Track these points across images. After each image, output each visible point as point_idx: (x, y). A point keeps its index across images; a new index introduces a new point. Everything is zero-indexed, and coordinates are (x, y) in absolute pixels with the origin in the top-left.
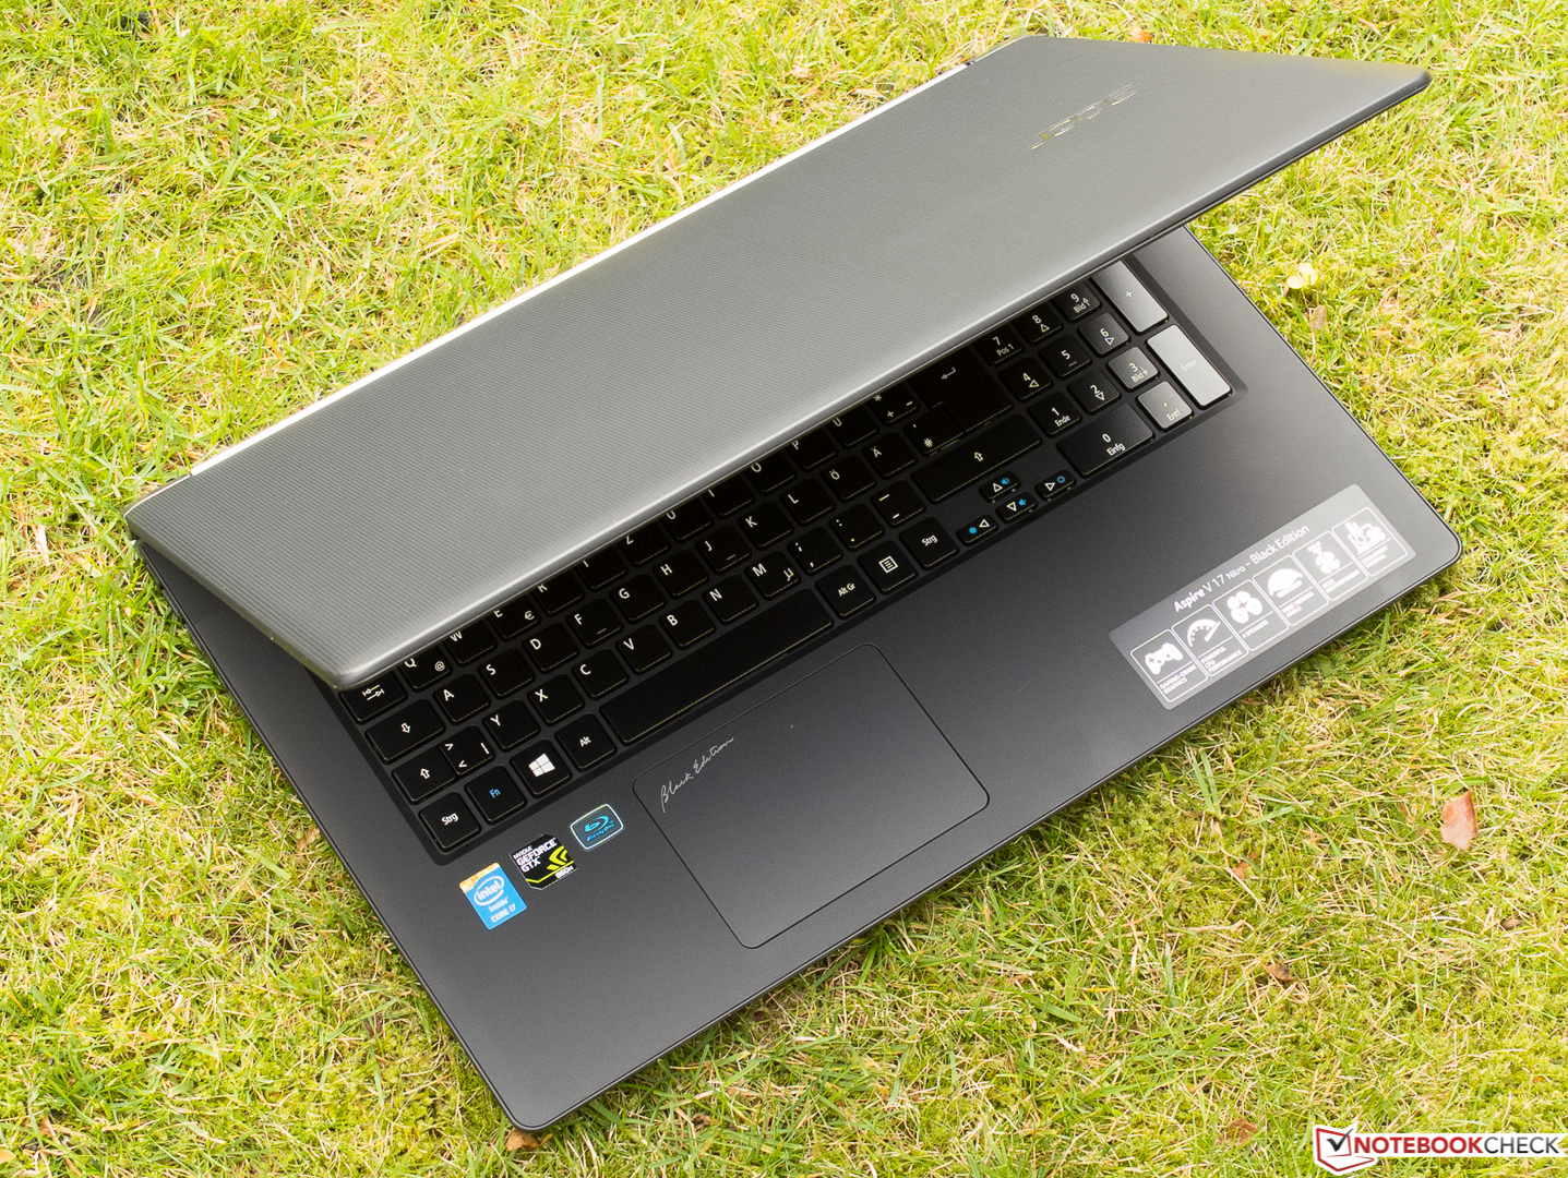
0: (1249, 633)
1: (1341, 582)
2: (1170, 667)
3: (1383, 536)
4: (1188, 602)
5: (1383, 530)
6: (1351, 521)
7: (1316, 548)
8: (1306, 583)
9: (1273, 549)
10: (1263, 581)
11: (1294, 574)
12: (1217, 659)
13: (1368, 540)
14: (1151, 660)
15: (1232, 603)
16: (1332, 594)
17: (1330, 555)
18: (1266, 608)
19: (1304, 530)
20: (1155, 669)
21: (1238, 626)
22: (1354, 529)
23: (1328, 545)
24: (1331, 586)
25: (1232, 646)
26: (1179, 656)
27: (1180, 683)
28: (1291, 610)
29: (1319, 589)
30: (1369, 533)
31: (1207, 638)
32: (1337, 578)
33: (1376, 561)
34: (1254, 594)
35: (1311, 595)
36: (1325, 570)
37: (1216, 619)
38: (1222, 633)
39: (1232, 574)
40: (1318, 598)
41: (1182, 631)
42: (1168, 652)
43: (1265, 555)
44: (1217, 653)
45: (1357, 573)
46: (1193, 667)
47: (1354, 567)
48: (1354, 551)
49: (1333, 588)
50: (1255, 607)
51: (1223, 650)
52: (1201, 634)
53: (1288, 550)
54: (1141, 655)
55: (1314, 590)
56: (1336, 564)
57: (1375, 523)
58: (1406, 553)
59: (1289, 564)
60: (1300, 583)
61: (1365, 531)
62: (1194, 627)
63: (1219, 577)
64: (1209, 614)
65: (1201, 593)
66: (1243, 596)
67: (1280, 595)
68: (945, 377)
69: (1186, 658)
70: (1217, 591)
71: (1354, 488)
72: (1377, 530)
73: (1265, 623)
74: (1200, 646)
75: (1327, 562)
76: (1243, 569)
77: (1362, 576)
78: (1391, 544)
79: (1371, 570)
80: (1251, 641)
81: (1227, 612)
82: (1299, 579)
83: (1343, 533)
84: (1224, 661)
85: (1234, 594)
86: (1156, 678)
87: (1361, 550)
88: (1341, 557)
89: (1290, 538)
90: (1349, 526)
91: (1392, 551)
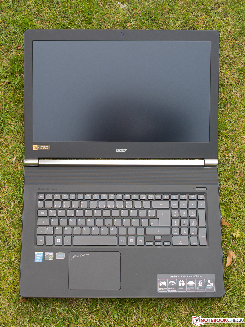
0: (179, 288)
1: (200, 289)
2: (163, 286)
3: (212, 286)
4: (173, 277)
5: (213, 285)
6: (209, 280)
7: (200, 281)
8: (194, 285)
9: (193, 277)
10: (188, 281)
11: (194, 283)
12: (171, 289)
14: (161, 283)
15: (180, 281)
16: (197, 290)
17: (201, 283)
18: (185, 286)
19: (201, 276)
20: (160, 284)
21: (178, 286)
23: (203, 282)
25: (175, 289)
26: (165, 285)
27: (163, 289)
28: (189, 289)
29: (196, 288)
30: (211, 284)
31: (172, 285)
33: (208, 289)
34: (185, 282)
35: (194, 288)
36: (199, 285)
37: (176, 282)
38: (175, 285)
39: (184, 277)
40: (194, 289)
41: (169, 281)
42: (164, 283)
43: (191, 277)
44: (172, 288)
46: (166, 288)
47: (204, 288)
48: (206, 285)
50: (183, 284)
51: (173, 288)
52: (172, 283)
53: (196, 278)
54: (160, 281)
55: (195, 288)
56: (201, 286)
57: (213, 283)
58: (214, 291)
59: (194, 281)
60: (193, 285)
61: (210, 283)
62: (171, 281)
63: (181, 276)
64: (175, 281)
65: (176, 277)
66: (183, 281)
67: (189, 285)
68: (162, 214)
69: (166, 286)
70: (179, 278)
71: (214, 274)
72: (212, 284)
73: (183, 288)
74: (170, 285)
75: (200, 284)
76: (186, 277)
77: (204, 290)
78: (213, 288)
79: (206, 290)
80: (179, 290)
81: (178, 282)
82: (194, 284)
83: (207, 281)
84: (172, 290)
85: (181, 280)
86: (159, 286)
87: (207, 286)
88: (203, 285)
89: (197, 276)
90: (208, 280)
91: (212, 289)
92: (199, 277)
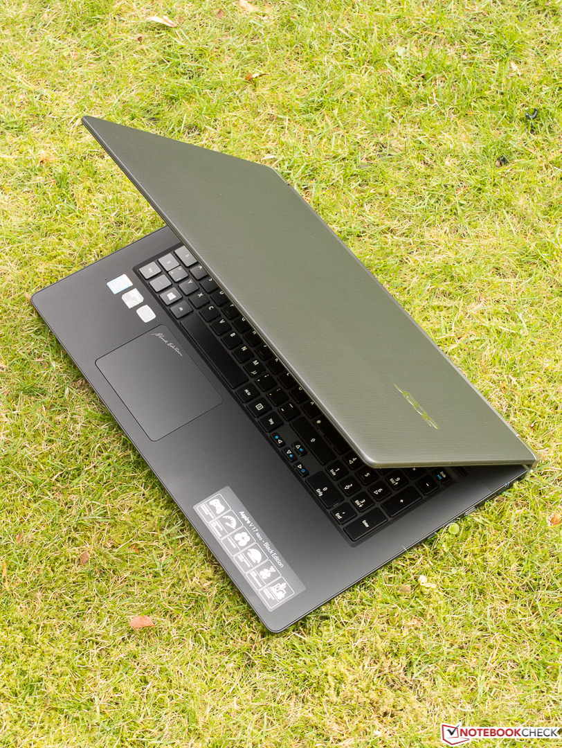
0: (229, 540)
1: (255, 579)
2: (213, 509)
3: (280, 598)
4: (244, 516)
5: (283, 599)
6: (287, 585)
7: (272, 569)
8: (256, 564)
9: (271, 552)
10: (255, 547)
11: (259, 560)
12: (217, 527)
13: (278, 592)
14: (216, 502)
15: (244, 534)
16: (249, 575)
17: (269, 575)
18: (242, 548)
19: (281, 565)
20: (211, 503)
21: (233, 536)
22: (283, 586)
23: (274, 575)
24: (254, 575)
25: (223, 533)
26: (218, 512)
27: (205, 512)
28: (241, 558)
29: (252, 570)
30: (281, 592)
31: (227, 524)
32: (258, 577)
33: (267, 594)
34: (249, 543)
35: (249, 566)
36: (262, 573)
37: (236, 528)
38: (230, 530)
39: (258, 535)
40: (247, 569)
41: (230, 514)
42: (220, 508)
43: (268, 549)
44: (220, 527)
45: (260, 586)
46: (213, 517)
47: (263, 585)
48: (272, 585)
49: (252, 576)
50: (242, 543)
51: (222, 529)
52: (229, 521)
53: (271, 558)
54: (219, 497)
55: (251, 568)
56: (265, 577)
57: (286, 596)
58: (271, 608)
59: (264, 558)
60: (255, 562)
62: (232, 519)
63: (256, 529)
64: (238, 525)
65: (249, 522)
66: (248, 539)
67: (248, 553)
69: (217, 515)
70: (250, 529)
71: (305, 588)
72: (283, 596)
73: (235, 547)
74: (223, 521)
75: (266, 574)
76: (261, 539)
77: (259, 588)
78: (275, 601)
79: (262, 592)
80: (226, 541)
81: (240, 531)
82: (257, 561)
83: (281, 581)
84: (216, 530)
85: (249, 535)
86: (208, 503)
87: (272, 588)
88: (268, 580)
89: (277, 559)
90: (284, 584)
91: (272, 602)
92: (278, 562)
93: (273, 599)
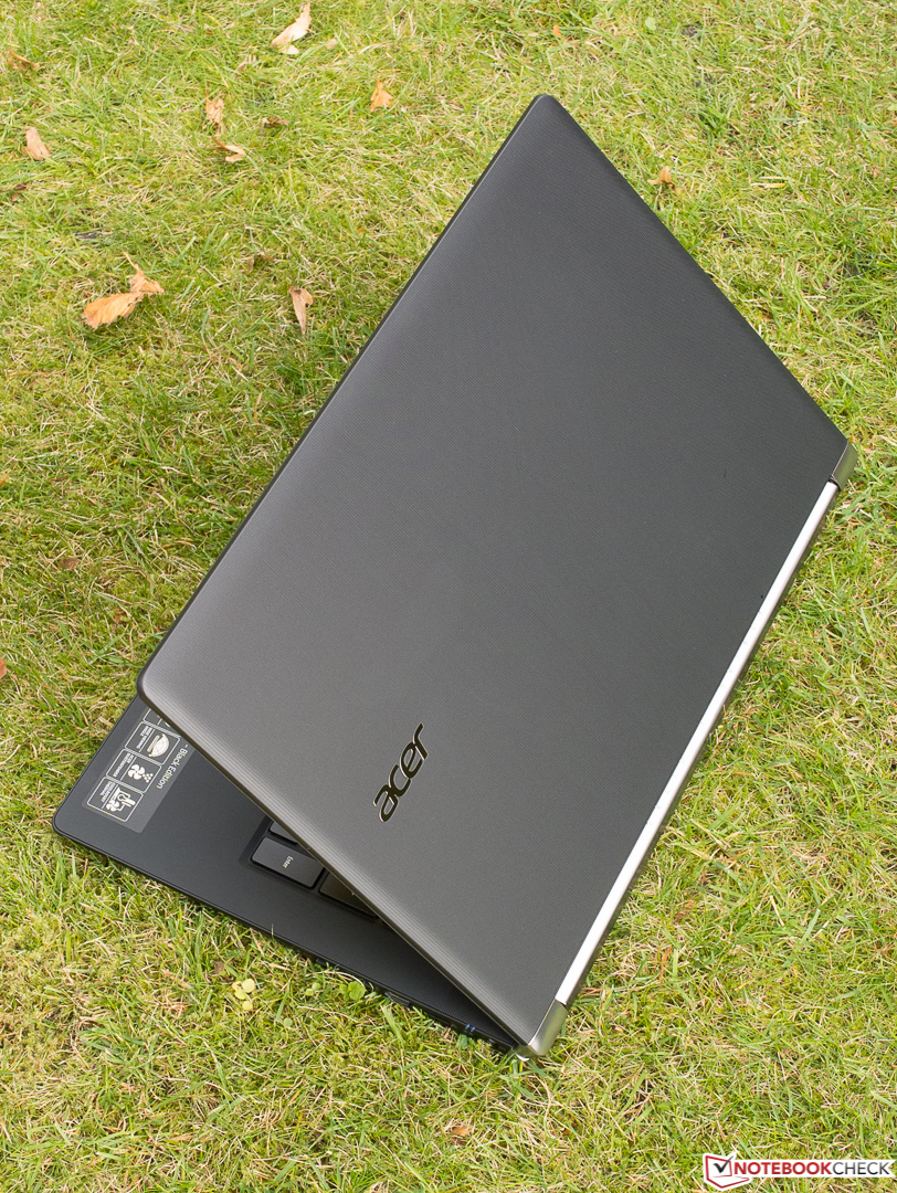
1: (123, 764)
3: (108, 807)
5: (109, 811)
6: (133, 806)
7: (148, 777)
8: (145, 752)
9: (175, 763)
10: (172, 740)
11: (154, 754)
13: (116, 800)
16: (125, 753)
17: (137, 777)
18: (162, 727)
19: (161, 785)
22: (130, 802)
23: (141, 783)
24: (128, 759)
28: (147, 732)
29: (135, 753)
30: (118, 805)
32: (127, 765)
33: (106, 789)
34: (173, 731)
35: (138, 747)
36: (136, 767)
40: (133, 746)
43: (178, 757)
45: (115, 774)
47: (118, 778)
48: (122, 788)
49: (126, 758)
53: (165, 768)
55: (137, 750)
56: (130, 773)
57: (116, 813)
58: (88, 803)
59: (158, 758)
60: (149, 750)
61: (121, 805)
67: (158, 737)
71: (139, 830)
72: (113, 809)
75: (137, 772)
77: (111, 774)
78: (100, 804)
79: (107, 781)
82: (151, 753)
83: (135, 797)
87: (119, 790)
88: (130, 780)
89: (168, 775)
90: (133, 803)
91: (98, 800)
92: (163, 779)
93: (104, 799)
